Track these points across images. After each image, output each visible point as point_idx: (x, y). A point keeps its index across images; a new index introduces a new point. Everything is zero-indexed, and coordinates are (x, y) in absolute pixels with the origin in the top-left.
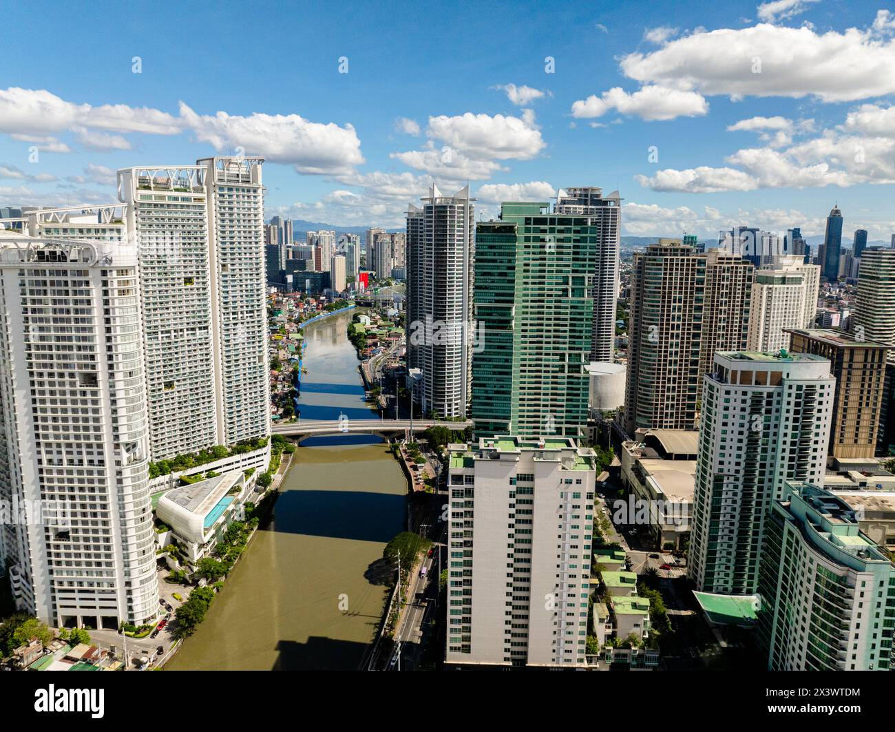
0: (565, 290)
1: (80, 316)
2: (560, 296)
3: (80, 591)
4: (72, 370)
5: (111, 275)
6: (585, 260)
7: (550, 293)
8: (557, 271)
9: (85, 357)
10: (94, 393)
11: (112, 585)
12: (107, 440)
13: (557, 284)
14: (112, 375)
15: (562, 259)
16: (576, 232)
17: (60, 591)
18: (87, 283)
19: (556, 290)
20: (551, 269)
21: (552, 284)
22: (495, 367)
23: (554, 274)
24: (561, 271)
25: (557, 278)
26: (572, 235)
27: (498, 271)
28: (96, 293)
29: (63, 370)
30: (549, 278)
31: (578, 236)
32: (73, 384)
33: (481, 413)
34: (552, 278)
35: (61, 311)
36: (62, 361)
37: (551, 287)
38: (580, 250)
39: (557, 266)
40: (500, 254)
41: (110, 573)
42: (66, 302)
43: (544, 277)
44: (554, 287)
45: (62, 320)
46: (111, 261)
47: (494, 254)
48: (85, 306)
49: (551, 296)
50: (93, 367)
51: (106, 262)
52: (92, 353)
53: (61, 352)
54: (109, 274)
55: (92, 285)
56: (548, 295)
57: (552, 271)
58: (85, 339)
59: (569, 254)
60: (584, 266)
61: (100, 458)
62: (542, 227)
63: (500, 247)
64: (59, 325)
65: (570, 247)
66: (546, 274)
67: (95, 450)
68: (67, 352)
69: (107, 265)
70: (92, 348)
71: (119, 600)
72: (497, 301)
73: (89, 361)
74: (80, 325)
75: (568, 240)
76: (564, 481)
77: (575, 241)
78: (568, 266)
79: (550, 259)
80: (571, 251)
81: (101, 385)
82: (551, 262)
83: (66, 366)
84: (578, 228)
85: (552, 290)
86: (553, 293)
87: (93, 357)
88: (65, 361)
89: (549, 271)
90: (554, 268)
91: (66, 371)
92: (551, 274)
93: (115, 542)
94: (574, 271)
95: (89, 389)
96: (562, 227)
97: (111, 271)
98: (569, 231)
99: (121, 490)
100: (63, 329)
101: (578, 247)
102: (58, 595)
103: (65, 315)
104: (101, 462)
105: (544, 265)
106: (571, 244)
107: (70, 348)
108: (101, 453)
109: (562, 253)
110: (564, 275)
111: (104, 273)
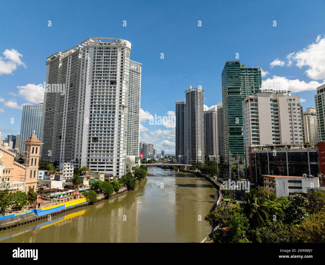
0: (253, 91)
1: (113, 62)
2: (251, 93)
3: (99, 163)
4: (108, 79)
5: (125, 49)
6: (258, 81)
7: (247, 92)
8: (249, 85)
9: (113, 75)
10: (115, 87)
11: (112, 160)
12: (117, 104)
13: (250, 89)
14: (121, 82)
15: (250, 81)
16: (254, 72)
17: (91, 163)
18: (117, 52)
19: (250, 91)
20: (247, 84)
21: (248, 89)
22: (236, 108)
23: (248, 86)
24: (251, 85)
25: (249, 87)
26: (253, 74)
27: (235, 76)
28: (119, 55)
29: (104, 79)
30: (247, 87)
31: (255, 74)
32: (107, 84)
33: (232, 124)
34: (248, 87)
35: (107, 60)
36: (105, 76)
37: (248, 90)
38: (256, 78)
39: (249, 83)
40: (235, 71)
41: (112, 155)
42: (109, 57)
43: (245, 87)
44: (249, 90)
45: (107, 63)
46: (126, 45)
47: (233, 71)
48: (115, 59)
49: (248, 93)
50: (116, 78)
51: (124, 45)
52: (115, 74)
53: (105, 73)
54: (124, 49)
55: (118, 52)
56: (247, 93)
57: (248, 85)
58: (114, 69)
59: (253, 79)
60: (258, 83)
61: (114, 111)
62: (243, 71)
63: (235, 68)
64: (106, 64)
65: (253, 77)
66: (246, 86)
67: (112, 108)
68: (107, 73)
69: (124, 46)
70: (116, 72)
71: (114, 167)
72: (235, 86)
73: (114, 76)
74: (113, 64)
75: (252, 75)
76: (289, 100)
77: (254, 75)
78: (253, 83)
79: (247, 81)
80: (253, 78)
81: (117, 84)
82: (247, 82)
83: (106, 78)
84: (255, 71)
85: (248, 91)
86: (249, 92)
87: (116, 75)
88: (106, 77)
89: (247, 85)
90: (248, 84)
91: (106, 80)
92: (247, 86)
93: (115, 142)
94: (255, 85)
95: (112, 86)
96: (250, 71)
97: (125, 48)
98: (252, 72)
99: (120, 122)
100: (107, 66)
101: (255, 77)
102: (90, 165)
103: (108, 61)
104: (114, 112)
105: (245, 83)
106: (253, 76)
107: (108, 72)
108: (114, 109)
109: (250, 79)
110: (252, 86)
111: (122, 49)
